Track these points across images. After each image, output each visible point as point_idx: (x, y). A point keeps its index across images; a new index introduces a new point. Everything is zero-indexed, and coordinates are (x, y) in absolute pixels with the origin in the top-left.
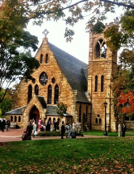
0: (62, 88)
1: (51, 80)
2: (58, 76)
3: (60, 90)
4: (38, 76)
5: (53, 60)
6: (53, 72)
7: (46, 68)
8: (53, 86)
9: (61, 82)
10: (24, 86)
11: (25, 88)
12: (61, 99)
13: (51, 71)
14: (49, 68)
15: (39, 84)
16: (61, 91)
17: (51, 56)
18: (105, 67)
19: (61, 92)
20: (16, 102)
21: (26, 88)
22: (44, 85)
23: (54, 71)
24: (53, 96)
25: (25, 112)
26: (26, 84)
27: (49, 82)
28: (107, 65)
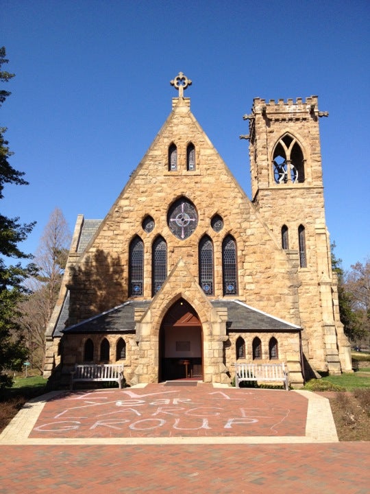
0: (247, 244)
1: (208, 221)
2: (231, 207)
3: (243, 251)
4: (165, 207)
5: (211, 160)
6: (214, 195)
7: (188, 186)
8: (217, 237)
9: (244, 225)
10: (114, 241)
11: (118, 245)
12: (248, 279)
13: (205, 194)
14: (198, 185)
15: (166, 232)
16: (244, 253)
17: (204, 148)
18: (308, 204)
19: (245, 255)
20: (86, 293)
21: (121, 245)
22: (183, 237)
23: (217, 193)
24: (218, 269)
25: (148, 323)
26: (121, 235)
27: (203, 226)
28: (312, 197)
